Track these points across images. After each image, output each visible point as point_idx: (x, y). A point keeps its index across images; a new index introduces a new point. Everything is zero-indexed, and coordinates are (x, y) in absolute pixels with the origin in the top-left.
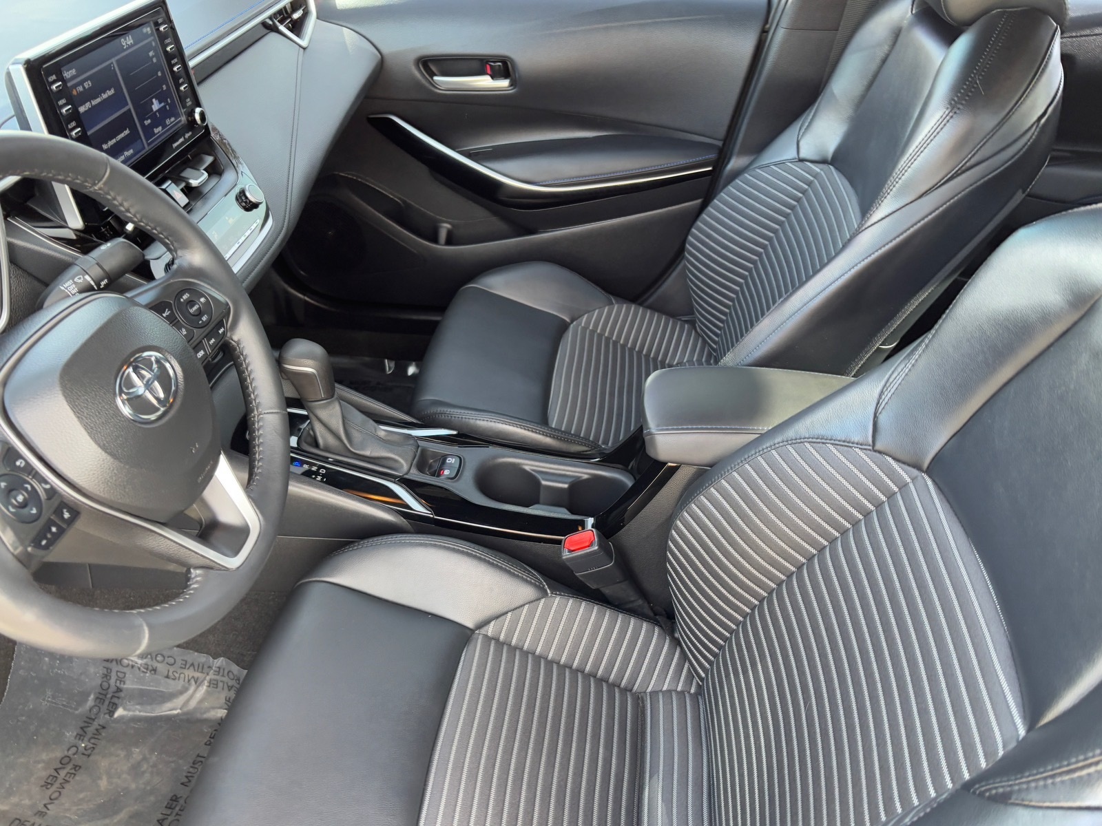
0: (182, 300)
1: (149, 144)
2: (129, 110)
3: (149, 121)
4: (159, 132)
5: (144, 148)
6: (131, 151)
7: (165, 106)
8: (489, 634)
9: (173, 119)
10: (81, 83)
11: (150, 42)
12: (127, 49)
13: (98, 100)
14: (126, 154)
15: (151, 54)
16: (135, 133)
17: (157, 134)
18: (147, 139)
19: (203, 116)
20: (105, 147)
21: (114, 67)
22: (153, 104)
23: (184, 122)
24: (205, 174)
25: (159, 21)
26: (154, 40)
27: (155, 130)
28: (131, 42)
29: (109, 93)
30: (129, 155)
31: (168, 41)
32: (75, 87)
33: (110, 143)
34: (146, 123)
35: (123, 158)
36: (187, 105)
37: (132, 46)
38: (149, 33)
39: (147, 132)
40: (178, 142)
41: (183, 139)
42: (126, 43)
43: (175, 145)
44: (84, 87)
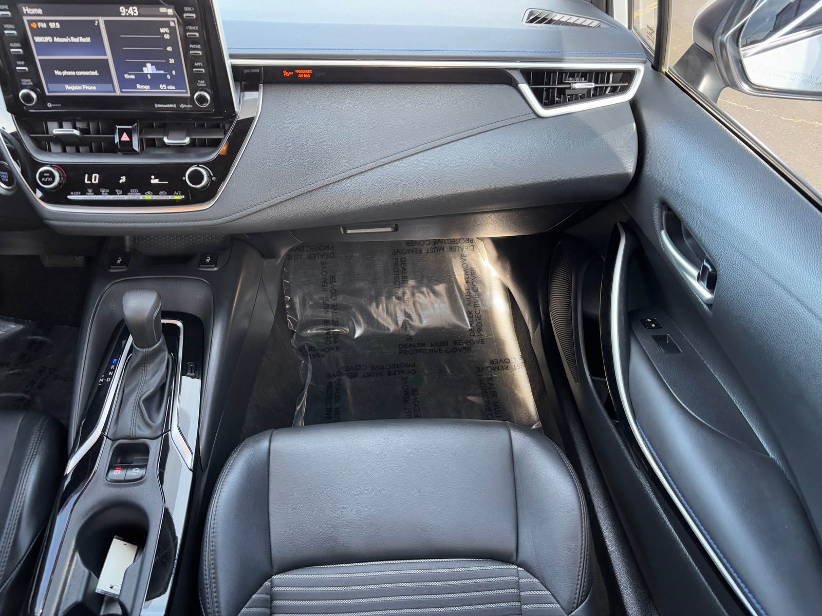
1: (122, 92)
2: (107, 60)
4: (144, 89)
5: (114, 92)
6: (94, 88)
9: (171, 87)
10: (47, 22)
11: (168, 22)
12: (126, 16)
13: (64, 40)
14: (85, 87)
15: (162, 30)
16: (105, 77)
17: (139, 89)
18: (121, 88)
19: (202, 99)
20: (57, 73)
21: (98, 24)
22: (146, 66)
23: (189, 95)
24: (187, 140)
25: (186, 9)
26: (174, 21)
27: (138, 86)
28: (135, 12)
29: (82, 39)
30: (90, 89)
31: (194, 28)
32: (36, 22)
33: (65, 73)
34: (127, 76)
35: (79, 88)
36: (198, 85)
37: (134, 16)
38: (169, 14)
39: (123, 83)
40: (166, 106)
41: (175, 106)
42: (127, 12)
43: (160, 106)
44: (48, 25)
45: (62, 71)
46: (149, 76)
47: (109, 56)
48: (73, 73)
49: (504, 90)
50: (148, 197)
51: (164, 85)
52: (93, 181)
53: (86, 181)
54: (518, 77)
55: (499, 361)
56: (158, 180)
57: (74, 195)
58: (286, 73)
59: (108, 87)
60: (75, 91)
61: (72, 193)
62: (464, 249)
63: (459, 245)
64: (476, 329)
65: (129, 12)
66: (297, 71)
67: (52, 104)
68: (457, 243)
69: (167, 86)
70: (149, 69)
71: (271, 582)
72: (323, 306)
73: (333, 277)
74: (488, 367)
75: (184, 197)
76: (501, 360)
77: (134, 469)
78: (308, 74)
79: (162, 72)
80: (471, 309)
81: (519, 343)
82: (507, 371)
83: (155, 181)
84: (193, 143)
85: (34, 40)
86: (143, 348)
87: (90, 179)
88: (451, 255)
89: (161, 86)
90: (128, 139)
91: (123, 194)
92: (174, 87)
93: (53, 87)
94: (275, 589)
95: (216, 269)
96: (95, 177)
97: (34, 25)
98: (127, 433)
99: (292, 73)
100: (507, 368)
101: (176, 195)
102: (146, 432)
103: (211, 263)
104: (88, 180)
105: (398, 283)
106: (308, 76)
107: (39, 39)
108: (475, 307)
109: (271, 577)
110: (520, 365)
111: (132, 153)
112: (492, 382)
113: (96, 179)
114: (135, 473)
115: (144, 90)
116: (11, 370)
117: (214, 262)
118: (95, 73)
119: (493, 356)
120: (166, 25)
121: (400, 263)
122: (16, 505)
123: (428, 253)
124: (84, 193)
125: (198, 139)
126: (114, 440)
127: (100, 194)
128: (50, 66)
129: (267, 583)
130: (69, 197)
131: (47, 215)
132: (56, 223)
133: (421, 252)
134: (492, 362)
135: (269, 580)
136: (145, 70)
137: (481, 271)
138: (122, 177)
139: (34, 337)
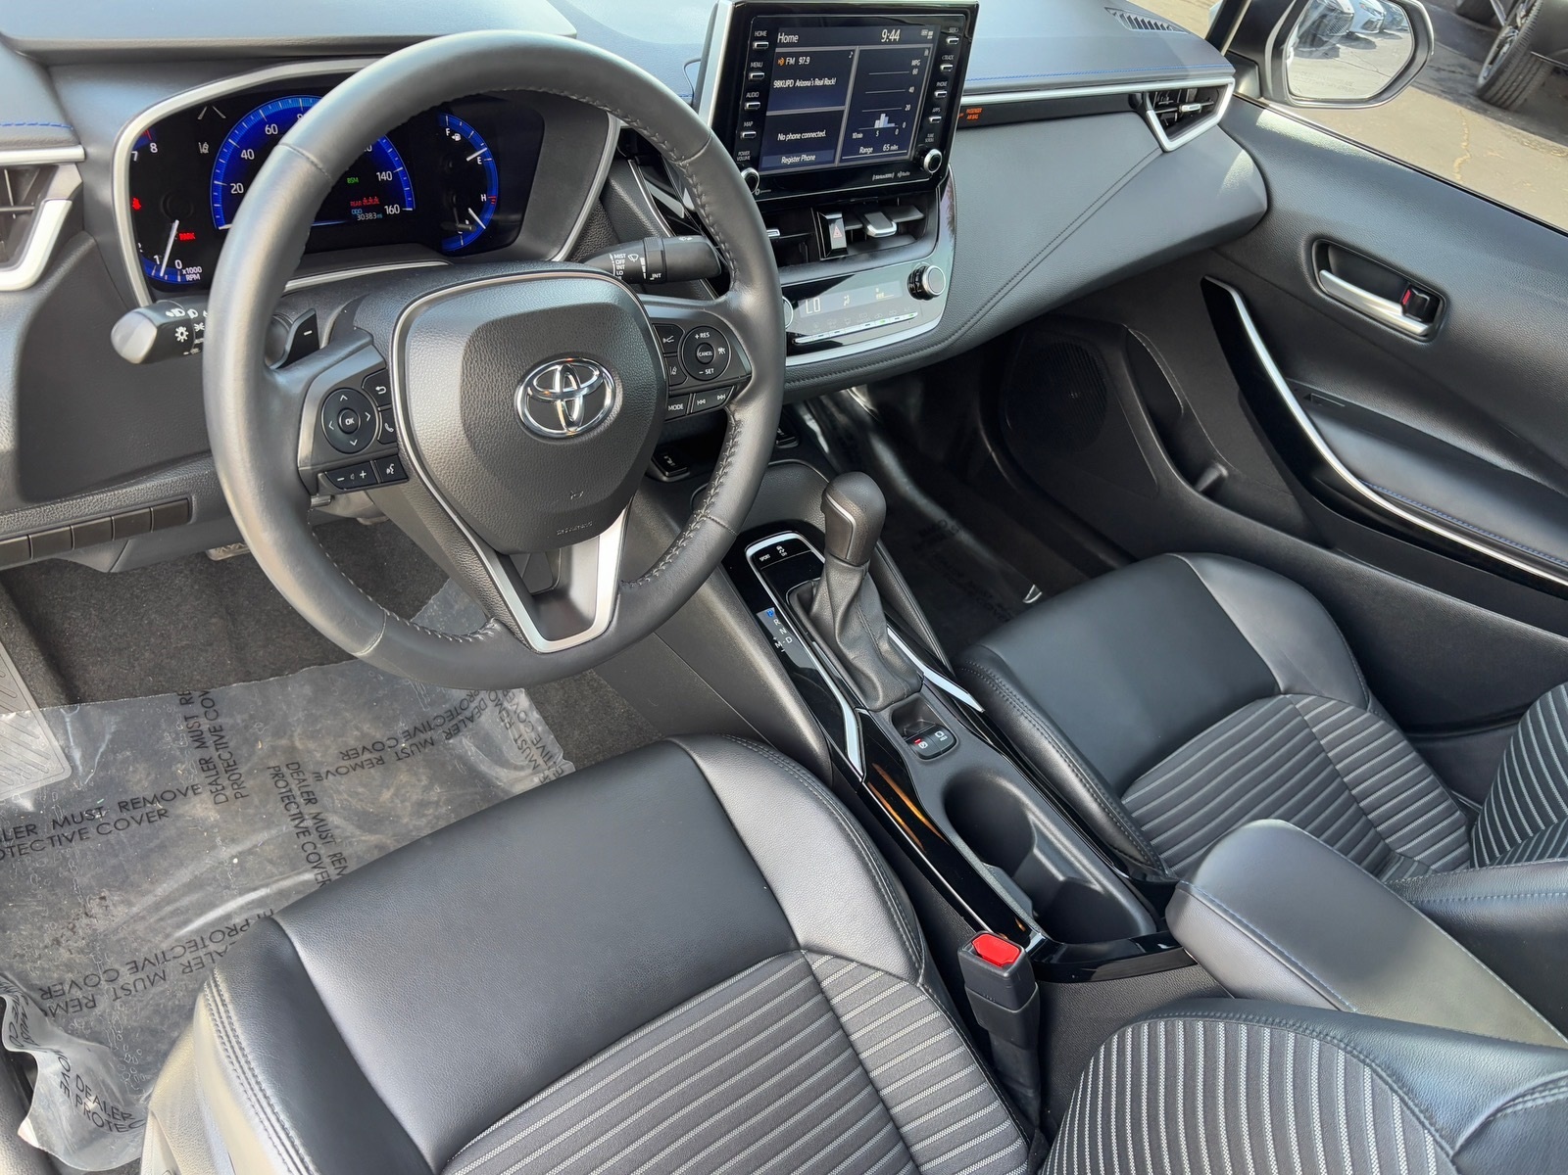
0: (697, 336)
1: (841, 161)
2: (843, 111)
3: (860, 136)
4: (866, 153)
5: (833, 162)
6: (813, 158)
7: (895, 128)
8: (814, 967)
9: (895, 147)
10: (797, 55)
11: (924, 49)
12: (885, 43)
13: (807, 83)
14: (804, 157)
15: (914, 63)
16: (832, 140)
17: (861, 154)
18: (842, 154)
19: (934, 162)
20: (781, 137)
21: (853, 56)
22: (879, 119)
23: (908, 157)
24: (894, 229)
25: (951, 30)
26: (929, 49)
27: (862, 149)
28: (896, 38)
29: (827, 82)
30: (807, 161)
31: (949, 58)
32: (786, 55)
33: (791, 137)
34: (855, 135)
35: (796, 159)
36: (926, 141)
37: (894, 43)
38: (928, 38)
39: (849, 146)
40: (884, 177)
41: (893, 175)
42: (888, 37)
43: (877, 177)
44: (797, 61)
45: (787, 133)
46: (878, 132)
47: (846, 108)
48: (798, 136)
49: (1131, 120)
52: (816, 310)
53: (808, 311)
54: (1148, 101)
56: (883, 294)
57: (801, 336)
59: (830, 154)
60: (793, 165)
61: (799, 334)
65: (890, 38)
66: (968, 111)
67: (760, 189)
69: (890, 147)
70: (882, 122)
78: (975, 114)
79: (892, 125)
83: (880, 296)
84: (901, 230)
87: (812, 307)
89: (884, 147)
96: (816, 302)
97: (782, 61)
99: (962, 115)
104: (810, 310)
106: (975, 117)
107: (778, 84)
113: (817, 305)
115: (866, 155)
118: (823, 134)
120: (920, 54)
124: (810, 331)
125: (905, 223)
127: (828, 328)
128: (777, 126)
130: (797, 341)
136: (878, 124)
138: (845, 297)
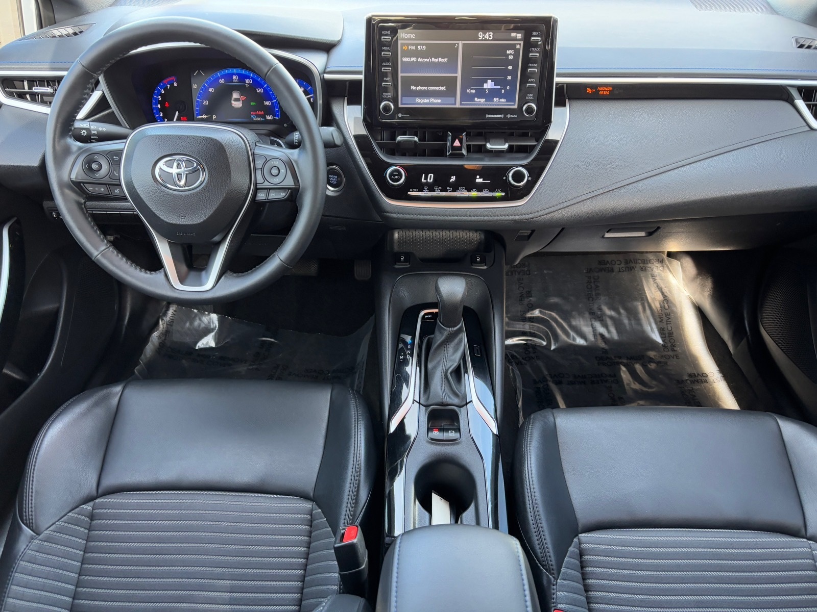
0: (273, 163)
1: (461, 104)
2: (457, 77)
3: (473, 91)
5: (455, 104)
6: (439, 101)
7: (501, 89)
9: (503, 100)
10: (417, 45)
11: (515, 45)
12: (482, 40)
13: (426, 60)
14: (432, 100)
15: (509, 52)
16: (451, 92)
17: (476, 102)
18: (461, 100)
19: (530, 110)
20: (413, 88)
21: (458, 46)
22: (486, 82)
23: (516, 107)
24: (506, 146)
25: (534, 33)
26: (520, 44)
27: (476, 99)
28: (490, 37)
29: (441, 60)
30: (435, 102)
31: (536, 50)
32: (408, 45)
33: (419, 88)
34: (469, 91)
35: (427, 101)
36: (527, 98)
37: (489, 40)
38: (518, 38)
39: (465, 97)
40: (495, 116)
41: (502, 116)
42: (483, 37)
43: (490, 116)
44: (416, 48)
45: (417, 86)
46: (487, 90)
47: (459, 75)
48: (426, 88)
50: (474, 194)
51: (497, 99)
52: (428, 180)
53: (423, 180)
54: (795, 93)
55: (696, 375)
56: (482, 179)
57: (412, 191)
58: (589, 90)
59: (451, 100)
60: (423, 104)
61: (411, 190)
62: (654, 270)
63: (650, 265)
64: (669, 345)
65: (485, 37)
67: (402, 114)
68: (647, 264)
69: (499, 99)
70: (489, 85)
71: (579, 539)
72: (521, 318)
73: (529, 292)
74: (687, 380)
75: (504, 194)
76: (698, 374)
77: (450, 431)
78: (607, 91)
79: (499, 87)
80: (664, 325)
81: (715, 359)
82: (706, 384)
83: (479, 180)
84: (511, 149)
85: (402, 60)
86: (449, 327)
87: (426, 178)
88: (642, 274)
89: (495, 99)
90: (460, 145)
91: (452, 191)
92: (505, 100)
93: (406, 100)
94: (583, 546)
95: (485, 268)
96: (431, 176)
97: (405, 48)
98: (439, 400)
99: (593, 90)
100: (706, 381)
101: (497, 192)
102: (456, 401)
103: (481, 262)
104: (425, 179)
105: (591, 299)
106: (608, 93)
107: (405, 59)
108: (667, 324)
109: (577, 535)
110: (719, 379)
111: (461, 156)
112: (694, 394)
113: (431, 178)
114: (452, 435)
115: (480, 102)
116: (250, 365)
117: (483, 261)
118: (444, 88)
119: (690, 370)
120: (512, 47)
121: (592, 280)
122: (355, 455)
123: (620, 272)
124: (421, 190)
125: (516, 145)
126: (426, 406)
127: (434, 191)
128: (408, 82)
129: (576, 540)
130: (409, 193)
131: (388, 209)
132: (394, 215)
133: (612, 270)
134: (690, 375)
135: (577, 537)
136: (485, 86)
137: (670, 291)
138: (452, 177)
139: (264, 339)
